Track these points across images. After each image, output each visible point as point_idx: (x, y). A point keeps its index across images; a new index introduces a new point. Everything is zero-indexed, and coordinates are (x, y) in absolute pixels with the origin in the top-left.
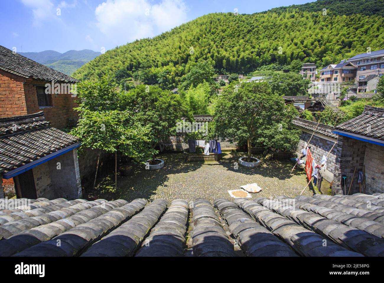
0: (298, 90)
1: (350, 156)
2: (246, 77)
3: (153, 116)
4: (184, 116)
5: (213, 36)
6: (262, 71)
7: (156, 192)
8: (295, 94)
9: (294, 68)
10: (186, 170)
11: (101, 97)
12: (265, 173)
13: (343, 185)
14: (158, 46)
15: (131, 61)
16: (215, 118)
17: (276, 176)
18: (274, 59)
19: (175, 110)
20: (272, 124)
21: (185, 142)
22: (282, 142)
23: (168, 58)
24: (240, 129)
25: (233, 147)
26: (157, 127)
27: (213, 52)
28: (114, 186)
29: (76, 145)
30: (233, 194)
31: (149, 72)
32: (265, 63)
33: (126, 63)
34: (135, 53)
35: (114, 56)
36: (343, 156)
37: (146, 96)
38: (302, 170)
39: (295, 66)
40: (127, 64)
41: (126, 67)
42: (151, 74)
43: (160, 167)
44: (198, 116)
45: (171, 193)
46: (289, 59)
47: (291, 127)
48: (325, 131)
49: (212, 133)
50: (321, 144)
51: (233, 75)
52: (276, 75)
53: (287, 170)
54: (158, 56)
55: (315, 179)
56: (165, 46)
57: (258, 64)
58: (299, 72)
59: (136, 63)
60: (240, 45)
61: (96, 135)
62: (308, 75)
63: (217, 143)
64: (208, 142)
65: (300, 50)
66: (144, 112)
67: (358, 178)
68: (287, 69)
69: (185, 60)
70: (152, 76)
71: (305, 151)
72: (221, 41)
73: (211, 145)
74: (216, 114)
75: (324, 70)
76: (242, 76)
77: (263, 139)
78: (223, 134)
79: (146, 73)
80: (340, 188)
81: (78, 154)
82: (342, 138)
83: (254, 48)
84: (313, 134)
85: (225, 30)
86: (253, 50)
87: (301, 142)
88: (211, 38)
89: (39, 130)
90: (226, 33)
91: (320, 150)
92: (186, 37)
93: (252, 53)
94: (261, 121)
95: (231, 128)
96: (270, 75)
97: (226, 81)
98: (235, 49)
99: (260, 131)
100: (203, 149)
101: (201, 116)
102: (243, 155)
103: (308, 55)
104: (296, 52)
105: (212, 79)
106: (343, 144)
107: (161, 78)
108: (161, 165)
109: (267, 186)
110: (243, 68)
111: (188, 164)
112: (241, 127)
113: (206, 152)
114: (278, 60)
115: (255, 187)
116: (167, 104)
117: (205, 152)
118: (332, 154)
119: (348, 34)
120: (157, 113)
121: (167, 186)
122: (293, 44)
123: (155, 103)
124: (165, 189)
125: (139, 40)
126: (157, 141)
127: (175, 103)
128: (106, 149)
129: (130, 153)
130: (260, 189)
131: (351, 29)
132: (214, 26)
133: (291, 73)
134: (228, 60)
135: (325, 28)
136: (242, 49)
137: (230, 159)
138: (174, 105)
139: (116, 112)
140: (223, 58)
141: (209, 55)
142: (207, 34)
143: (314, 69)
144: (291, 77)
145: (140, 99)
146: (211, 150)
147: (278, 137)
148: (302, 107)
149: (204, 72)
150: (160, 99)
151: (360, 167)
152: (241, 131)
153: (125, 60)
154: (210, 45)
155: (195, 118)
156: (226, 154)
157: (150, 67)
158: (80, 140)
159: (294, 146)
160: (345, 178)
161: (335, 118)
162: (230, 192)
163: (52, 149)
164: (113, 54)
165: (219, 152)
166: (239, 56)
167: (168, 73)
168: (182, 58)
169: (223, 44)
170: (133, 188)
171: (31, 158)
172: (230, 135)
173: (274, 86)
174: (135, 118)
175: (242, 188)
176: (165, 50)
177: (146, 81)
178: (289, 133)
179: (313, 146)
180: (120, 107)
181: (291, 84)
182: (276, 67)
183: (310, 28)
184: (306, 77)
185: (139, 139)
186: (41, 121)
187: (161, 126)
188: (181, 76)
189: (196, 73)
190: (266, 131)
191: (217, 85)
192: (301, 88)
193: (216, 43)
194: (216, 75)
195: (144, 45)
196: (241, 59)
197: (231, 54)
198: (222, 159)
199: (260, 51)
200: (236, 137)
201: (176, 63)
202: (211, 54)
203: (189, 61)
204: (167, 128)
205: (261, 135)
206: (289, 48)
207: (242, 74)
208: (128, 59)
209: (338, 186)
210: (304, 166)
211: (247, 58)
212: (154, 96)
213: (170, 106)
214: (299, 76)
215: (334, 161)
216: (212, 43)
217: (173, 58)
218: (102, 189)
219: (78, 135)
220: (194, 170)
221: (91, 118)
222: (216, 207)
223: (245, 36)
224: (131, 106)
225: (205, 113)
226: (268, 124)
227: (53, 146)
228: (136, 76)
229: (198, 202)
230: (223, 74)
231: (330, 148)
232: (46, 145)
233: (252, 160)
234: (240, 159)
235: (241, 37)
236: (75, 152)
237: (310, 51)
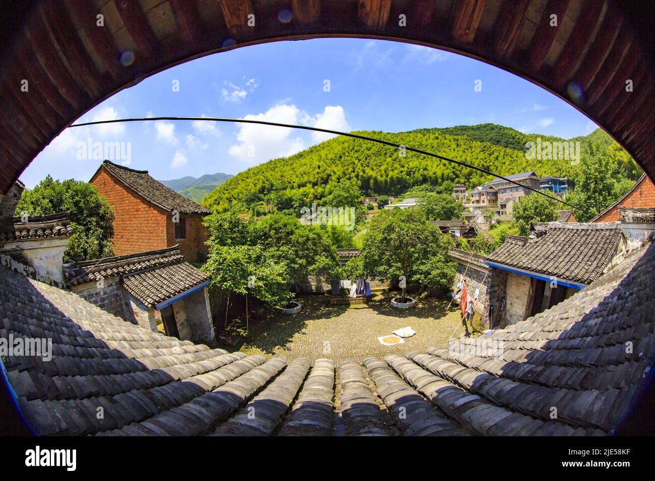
0: (452, 214)
1: (497, 286)
2: (398, 199)
3: (288, 252)
4: (325, 250)
5: (357, 154)
6: (414, 192)
7: (293, 339)
8: (449, 218)
9: (446, 189)
10: (327, 315)
11: (231, 229)
12: (420, 314)
13: (490, 315)
14: (295, 165)
15: (264, 183)
16: (363, 253)
17: (432, 316)
18: (425, 180)
19: (315, 244)
20: (428, 259)
21: (327, 281)
22: (439, 278)
23: (306, 178)
24: (392, 266)
25: (384, 286)
26: (293, 265)
27: (358, 172)
28: (246, 329)
29: (206, 283)
30: (384, 340)
31: (283, 194)
32: (417, 183)
33: (257, 185)
34: (268, 174)
35: (245, 179)
36: (492, 287)
37: (280, 228)
38: (457, 305)
39: (447, 187)
40: (259, 186)
41: (258, 189)
42: (285, 197)
43: (296, 312)
44: (343, 250)
45: (310, 342)
46: (440, 180)
47: (448, 259)
48: (478, 261)
49: (359, 272)
50: (475, 276)
51: (383, 197)
52: (429, 197)
53: (444, 308)
54: (294, 176)
55: (469, 314)
56: (302, 165)
57: (409, 184)
58: (451, 193)
59: (268, 185)
60: (387, 164)
61: (226, 273)
62: (460, 197)
63: (365, 282)
64: (355, 282)
65: (449, 171)
66: (277, 247)
67: (501, 306)
68: (439, 190)
69: (325, 181)
70: (286, 200)
71: (460, 285)
72: (366, 159)
73: (358, 286)
74: (364, 249)
75: (473, 192)
76: (392, 198)
77: (418, 276)
78: (372, 272)
79: (280, 196)
80: (488, 318)
81: (209, 292)
82: (491, 269)
83: (403, 167)
84: (468, 265)
85: (371, 148)
86: (402, 169)
87: (458, 274)
88: (355, 156)
89: (176, 264)
90: (372, 151)
91: (473, 283)
92: (326, 156)
93: (402, 172)
94: (416, 255)
95: (382, 265)
96: (423, 197)
97: (375, 204)
98: (383, 168)
99: (415, 268)
100: (349, 290)
101: (346, 250)
102: (396, 295)
103: (457, 176)
104: (446, 172)
105: (358, 203)
106: (493, 275)
107: (296, 201)
108: (297, 309)
109: (422, 329)
110: (393, 189)
111: (330, 309)
112: (393, 264)
113: (353, 294)
114: (429, 181)
115: (408, 331)
116: (305, 238)
117: (351, 295)
118: (484, 286)
119: (485, 159)
120: (293, 248)
121: (305, 334)
122: (441, 164)
123: (291, 237)
124: (303, 337)
125: (273, 160)
126: (293, 281)
127: (314, 236)
128: (236, 290)
129: (262, 295)
130: (414, 332)
131: (486, 154)
132: (357, 144)
133: (444, 195)
134: (376, 179)
135: (466, 151)
136: (390, 169)
137: (381, 301)
138: (314, 239)
139: (246, 247)
140: (370, 178)
141: (353, 175)
142: (350, 152)
143: (464, 191)
144: (444, 200)
145: (272, 232)
146: (358, 292)
147: (434, 273)
148: (458, 234)
149: (348, 195)
150: (297, 231)
151: (503, 295)
152: (393, 268)
153: (257, 182)
154: (354, 164)
155: (338, 253)
156: (376, 295)
157: (285, 189)
158: (210, 278)
159: (451, 281)
160: (492, 308)
161: (487, 244)
162: (380, 339)
163: (187, 286)
164: (244, 176)
165: (368, 294)
166: (387, 176)
167: (306, 195)
168: (322, 179)
169: (369, 163)
170: (265, 334)
171: (171, 293)
172: (380, 273)
173: (429, 210)
174: (267, 254)
175: (394, 334)
176: (302, 169)
177: (280, 205)
178: (445, 267)
179: (468, 279)
180: (250, 241)
181: (445, 208)
182: (429, 188)
183: (454, 150)
184: (458, 199)
185: (272, 279)
186: (177, 254)
187: (297, 264)
188: (320, 199)
189: (339, 196)
190: (422, 267)
191: (364, 210)
192: (455, 212)
193: (361, 162)
194: (362, 197)
195: (278, 165)
196: (390, 178)
197: (379, 173)
198: (372, 301)
199: (410, 171)
200: (389, 275)
201: (315, 184)
202: (356, 173)
203: (330, 182)
204: (305, 267)
205: (415, 273)
206: (438, 168)
207: (392, 196)
208: (260, 181)
209: (486, 317)
210: (459, 300)
211: (397, 178)
212: (289, 228)
213: (308, 239)
214: (452, 198)
215: (485, 292)
216: (356, 162)
217: (311, 179)
218: (233, 331)
219: (208, 272)
220: (338, 315)
221: (221, 254)
222: (364, 365)
223: (392, 154)
224: (263, 240)
225: (350, 245)
226: (424, 258)
227: (187, 282)
228: (268, 200)
229: (344, 362)
230: (371, 196)
231: (482, 279)
232: (181, 281)
233: (406, 300)
234: (393, 301)
235: (388, 155)
236: (206, 290)
237: (458, 172)
